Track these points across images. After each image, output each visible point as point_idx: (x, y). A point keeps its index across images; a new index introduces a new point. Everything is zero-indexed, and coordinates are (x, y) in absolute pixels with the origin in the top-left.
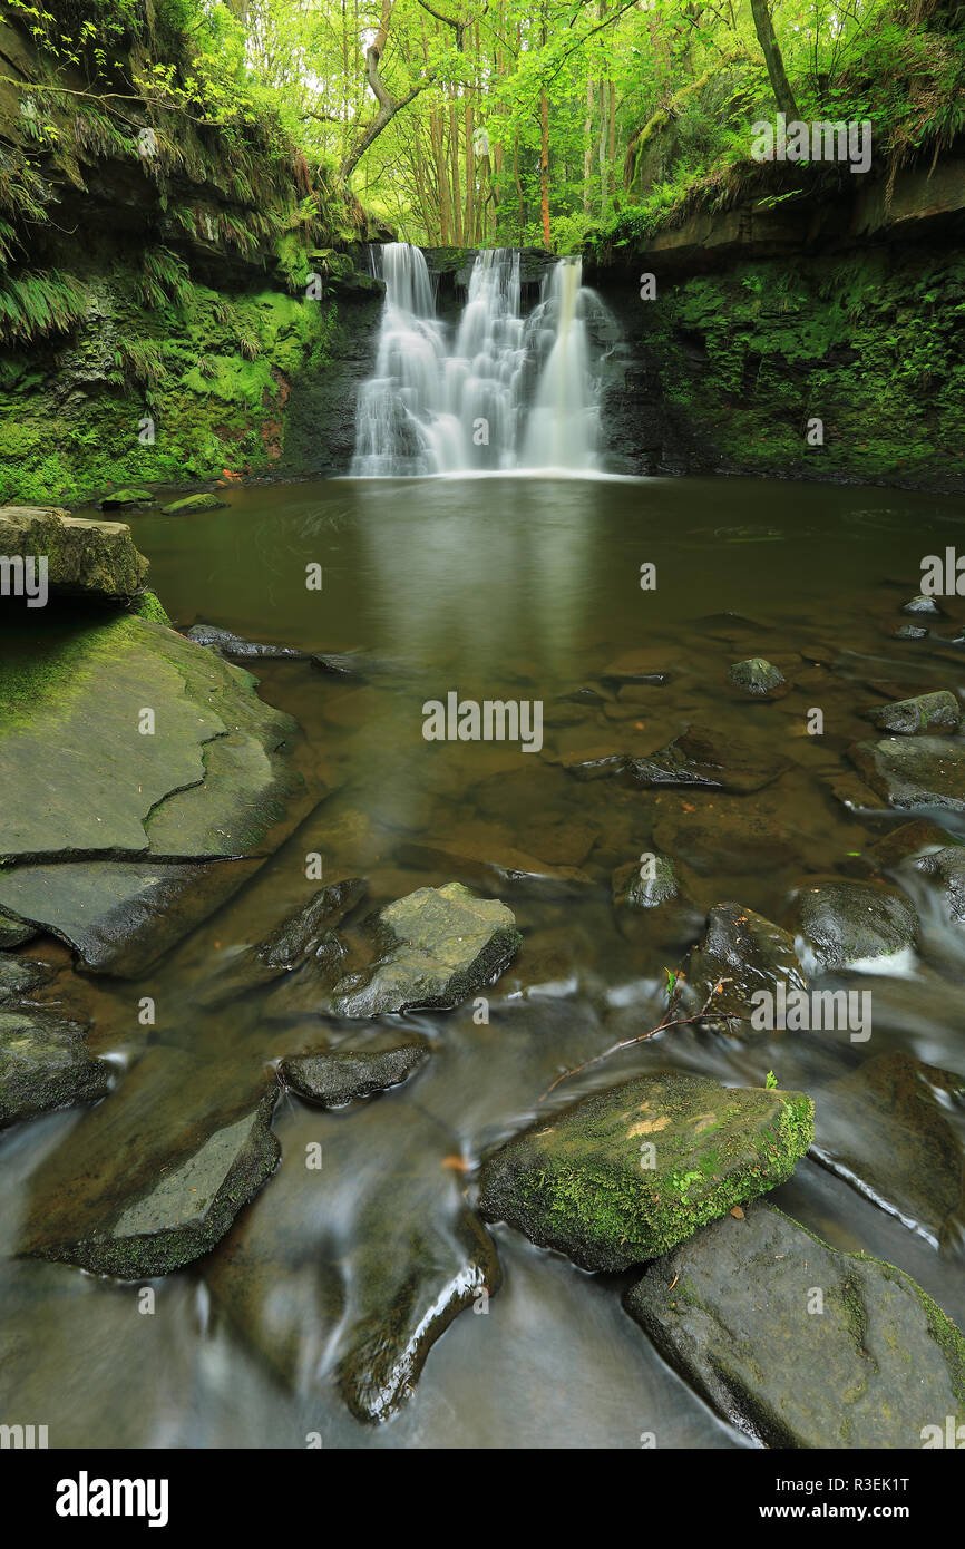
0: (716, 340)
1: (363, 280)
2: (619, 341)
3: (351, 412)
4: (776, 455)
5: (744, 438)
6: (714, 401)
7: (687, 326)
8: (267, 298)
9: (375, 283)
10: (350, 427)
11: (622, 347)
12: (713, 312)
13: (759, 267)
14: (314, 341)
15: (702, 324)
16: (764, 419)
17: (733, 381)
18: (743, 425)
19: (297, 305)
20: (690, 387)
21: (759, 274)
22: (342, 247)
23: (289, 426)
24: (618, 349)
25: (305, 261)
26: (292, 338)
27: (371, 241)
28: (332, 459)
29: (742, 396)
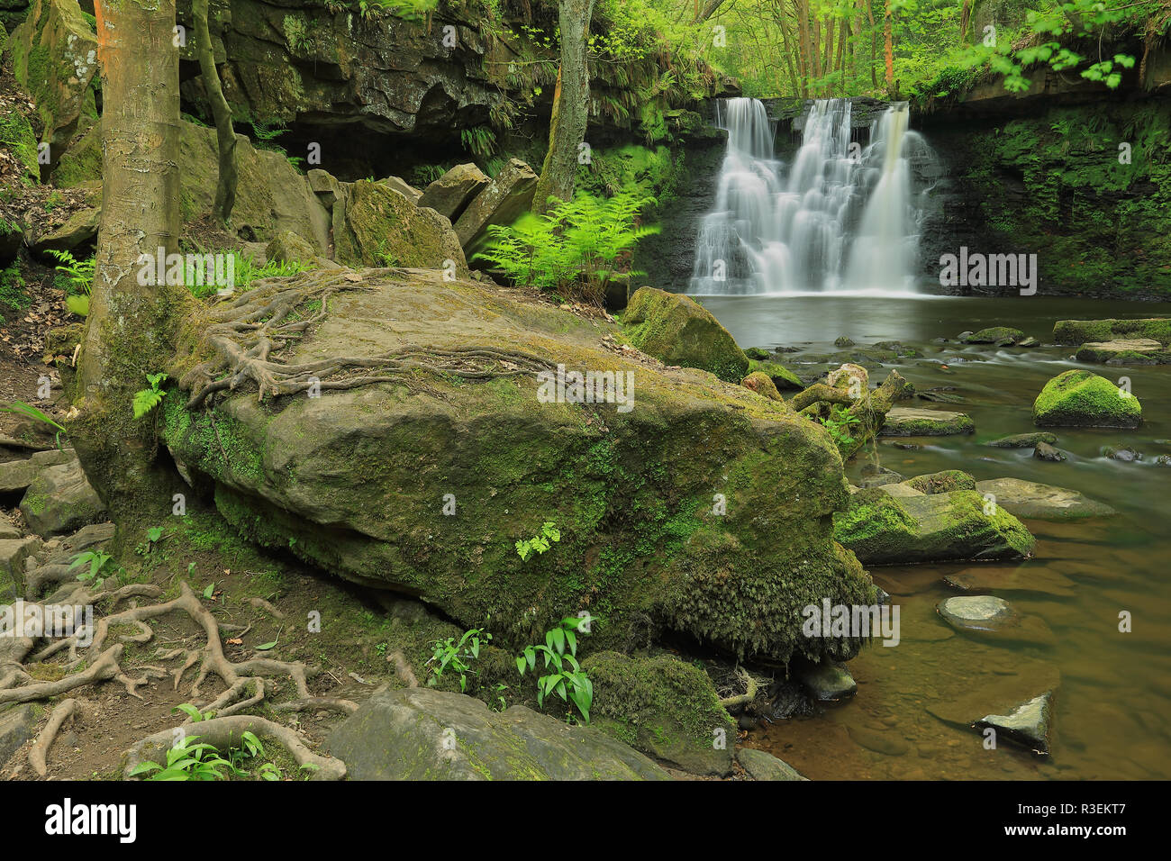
0: (1033, 175)
1: (710, 130)
2: (941, 177)
3: (691, 240)
4: (1093, 276)
5: (1064, 261)
6: (1035, 229)
7: (1006, 163)
8: (629, 151)
9: (719, 132)
10: (691, 253)
11: (943, 183)
12: (1028, 152)
13: (1068, 113)
14: (664, 182)
15: (1019, 161)
16: (1083, 244)
17: (1051, 211)
18: (1064, 250)
19: (652, 154)
20: (1012, 216)
21: (1069, 118)
22: (693, 105)
23: (638, 252)
24: (940, 185)
25: (661, 119)
26: (646, 181)
27: (719, 96)
28: (672, 279)
29: (1060, 224)
